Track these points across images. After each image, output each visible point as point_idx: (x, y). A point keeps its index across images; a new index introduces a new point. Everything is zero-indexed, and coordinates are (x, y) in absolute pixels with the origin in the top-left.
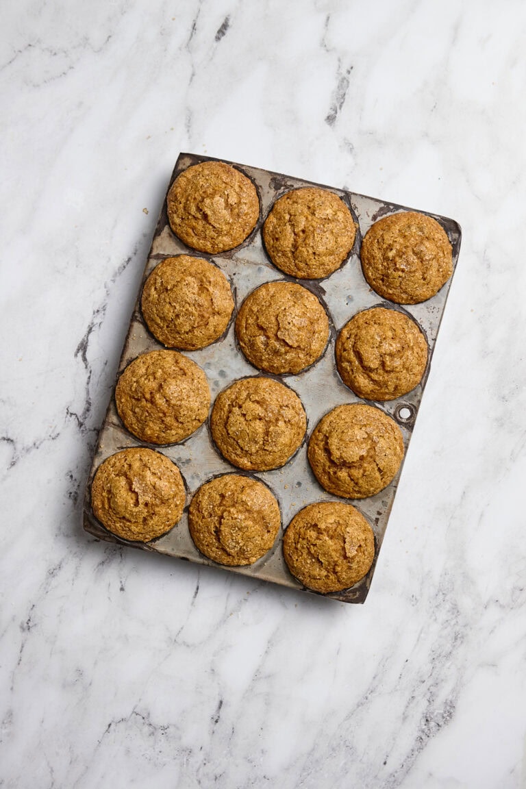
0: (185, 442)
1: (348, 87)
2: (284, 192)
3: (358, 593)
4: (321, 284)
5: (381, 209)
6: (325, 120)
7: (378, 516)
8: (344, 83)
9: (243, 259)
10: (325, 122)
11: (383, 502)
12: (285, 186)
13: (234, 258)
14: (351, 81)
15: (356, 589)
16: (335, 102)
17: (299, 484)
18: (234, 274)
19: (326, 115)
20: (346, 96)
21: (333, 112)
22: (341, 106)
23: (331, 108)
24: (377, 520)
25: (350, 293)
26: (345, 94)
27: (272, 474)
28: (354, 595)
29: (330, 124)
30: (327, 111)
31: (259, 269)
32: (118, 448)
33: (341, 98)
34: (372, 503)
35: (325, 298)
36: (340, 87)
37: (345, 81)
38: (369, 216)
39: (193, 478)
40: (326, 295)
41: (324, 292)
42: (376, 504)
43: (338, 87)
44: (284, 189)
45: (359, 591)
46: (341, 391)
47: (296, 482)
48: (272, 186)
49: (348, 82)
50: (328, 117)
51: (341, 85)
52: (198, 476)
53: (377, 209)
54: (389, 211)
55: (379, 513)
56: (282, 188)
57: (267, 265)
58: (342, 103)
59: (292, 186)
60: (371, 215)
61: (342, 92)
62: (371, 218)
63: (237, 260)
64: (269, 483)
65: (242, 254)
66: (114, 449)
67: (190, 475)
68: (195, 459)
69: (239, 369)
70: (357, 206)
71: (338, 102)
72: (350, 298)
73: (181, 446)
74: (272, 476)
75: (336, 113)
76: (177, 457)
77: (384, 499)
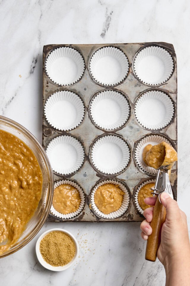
0: (140, 94)
1: (111, 21)
2: (126, 214)
3: (47, 49)
4: (99, 178)
5: (82, 218)
6: (101, 35)
7: (48, 85)
8: (109, 19)
9: (136, 180)
10: (100, 36)
11: (47, 92)
12: (126, 217)
13: (140, 180)
14: (112, 18)
15: (49, 51)
16: (105, 27)
17: (85, 89)
18: (138, 172)
19: (101, 33)
20: (110, 25)
21: (104, 32)
22: (107, 29)
23: (103, 30)
24: (47, 83)
25: (86, 178)
26: (109, 24)
27: (98, 90)
28: (49, 48)
29: (103, 37)
30: (102, 32)
31: (127, 178)
32: (167, 83)
33: (108, 26)
34: (52, 90)
35: (96, 173)
36: (107, 20)
37: (109, 18)
38: (86, 214)
39: (132, 80)
40: (95, 175)
41: (97, 175)
42: (50, 90)
43: (106, 21)
44: (126, 215)
45: (47, 51)
46: (78, 135)
47: (87, 90)
48: (132, 215)
49: (111, 18)
50: (102, 34)
51: (108, 20)
52: (130, 80)
53: (84, 218)
54: (78, 218)
55: (47, 86)
56: (127, 216)
57: (125, 180)
58: (108, 28)
59: (123, 218)
60: (85, 214)
61: (108, 23)
62: (85, 213)
63: (138, 180)
64: (98, 86)
65: (136, 182)
66: (169, 82)
67: (133, 80)
68: (133, 88)
69: (125, 132)
70: (93, 217)
71: (106, 28)
72: (85, 175)
73: (141, 91)
74: (98, 89)
75: (105, 32)
76: (141, 86)
77: (47, 93)
